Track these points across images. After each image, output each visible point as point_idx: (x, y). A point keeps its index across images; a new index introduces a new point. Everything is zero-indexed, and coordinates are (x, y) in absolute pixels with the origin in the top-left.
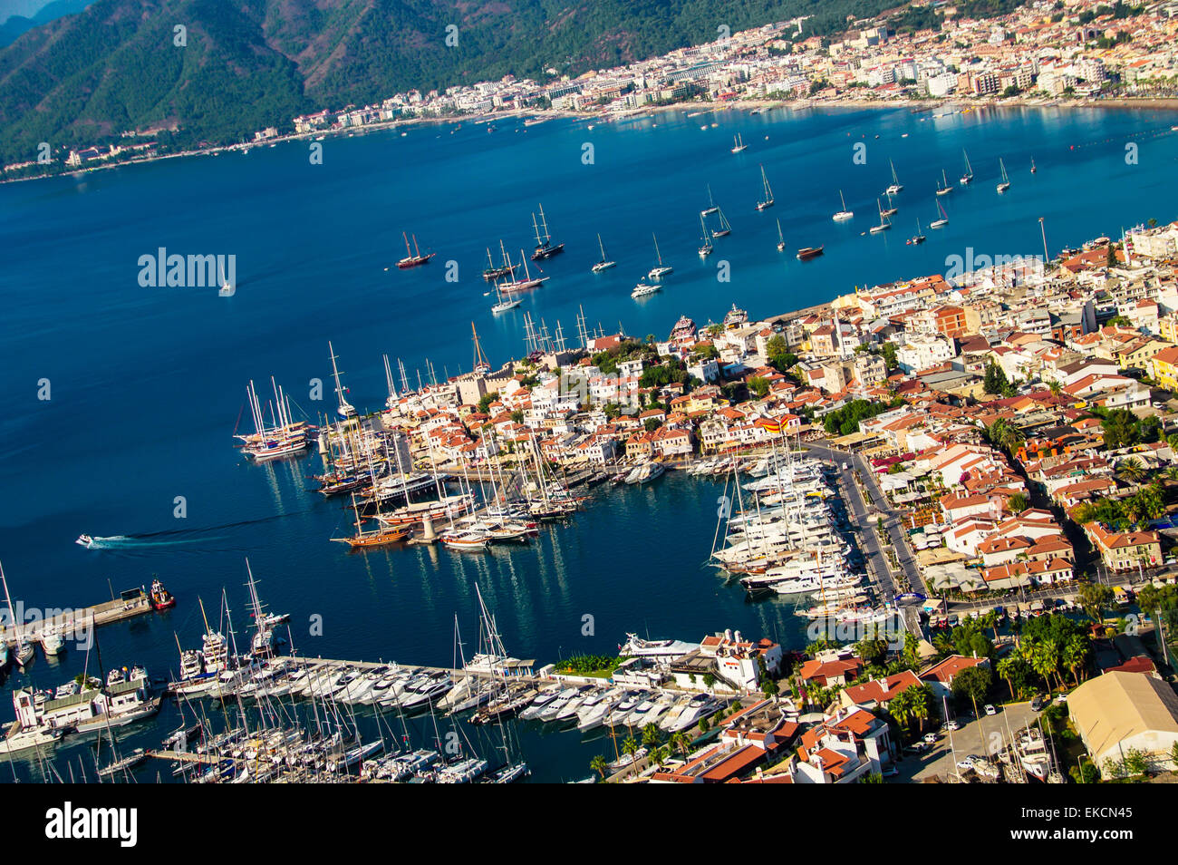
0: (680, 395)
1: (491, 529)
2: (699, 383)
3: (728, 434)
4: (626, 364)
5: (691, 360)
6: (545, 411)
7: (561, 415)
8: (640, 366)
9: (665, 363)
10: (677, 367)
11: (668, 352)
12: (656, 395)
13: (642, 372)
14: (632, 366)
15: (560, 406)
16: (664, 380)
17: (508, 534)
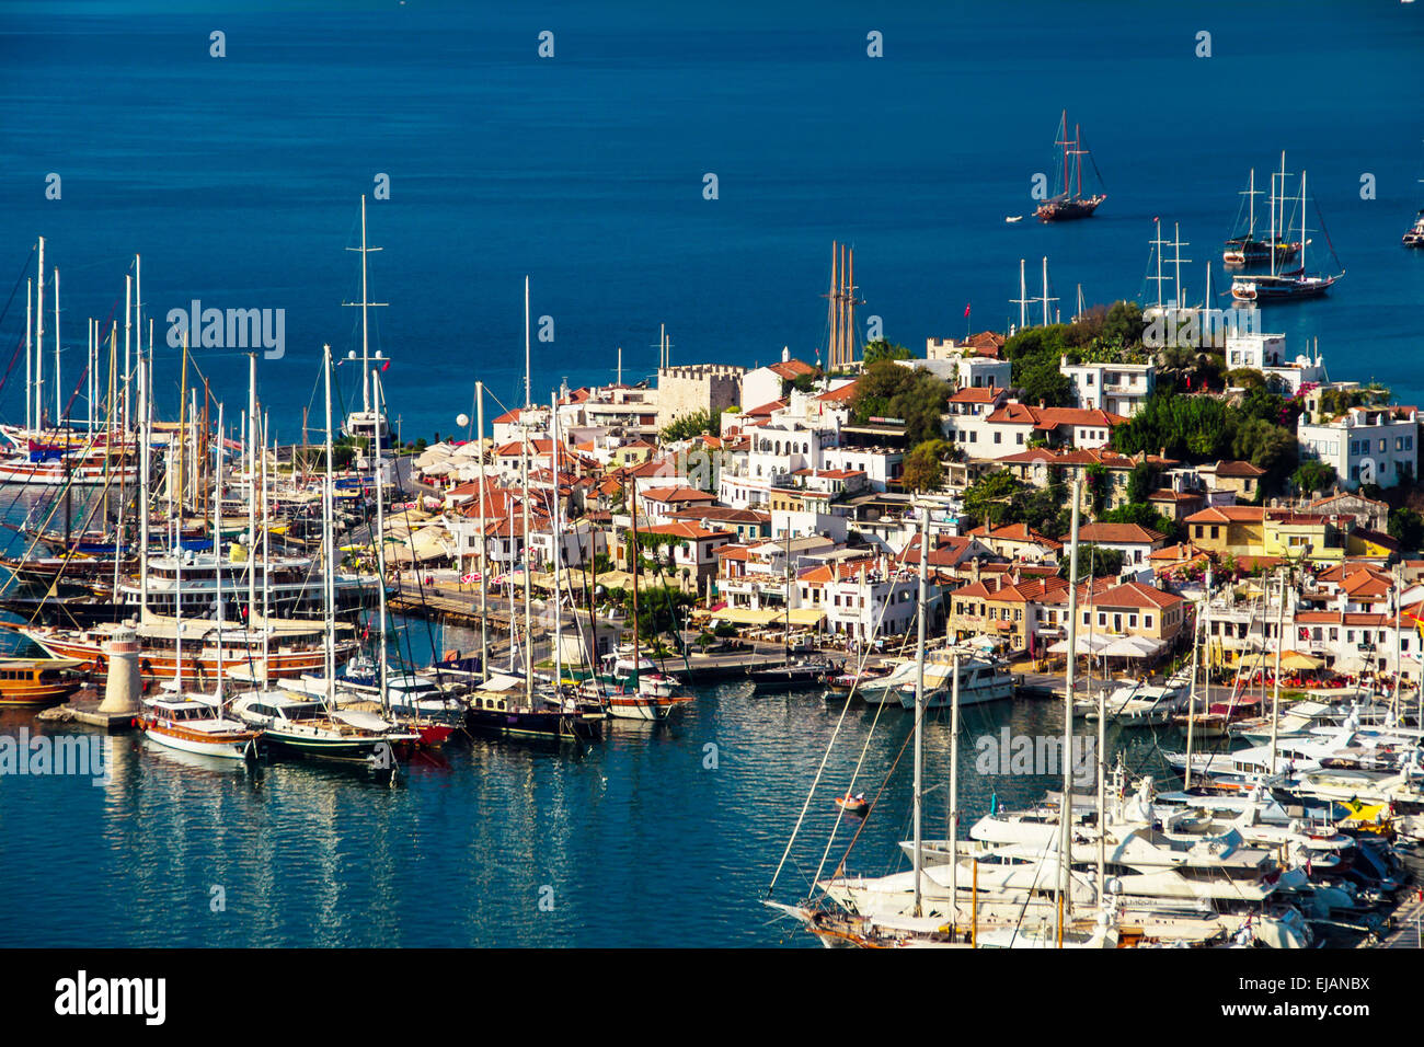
0: (1242, 502)
1: (292, 713)
2: (1327, 479)
3: (1291, 632)
4: (1095, 370)
5: (1326, 405)
6: (784, 463)
7: (824, 486)
8: (1141, 386)
9: (1234, 394)
10: (1269, 415)
11: (1257, 364)
12: (1149, 483)
13: (1141, 406)
14: (1115, 378)
15: (838, 458)
16: (1202, 442)
17: (332, 735)
